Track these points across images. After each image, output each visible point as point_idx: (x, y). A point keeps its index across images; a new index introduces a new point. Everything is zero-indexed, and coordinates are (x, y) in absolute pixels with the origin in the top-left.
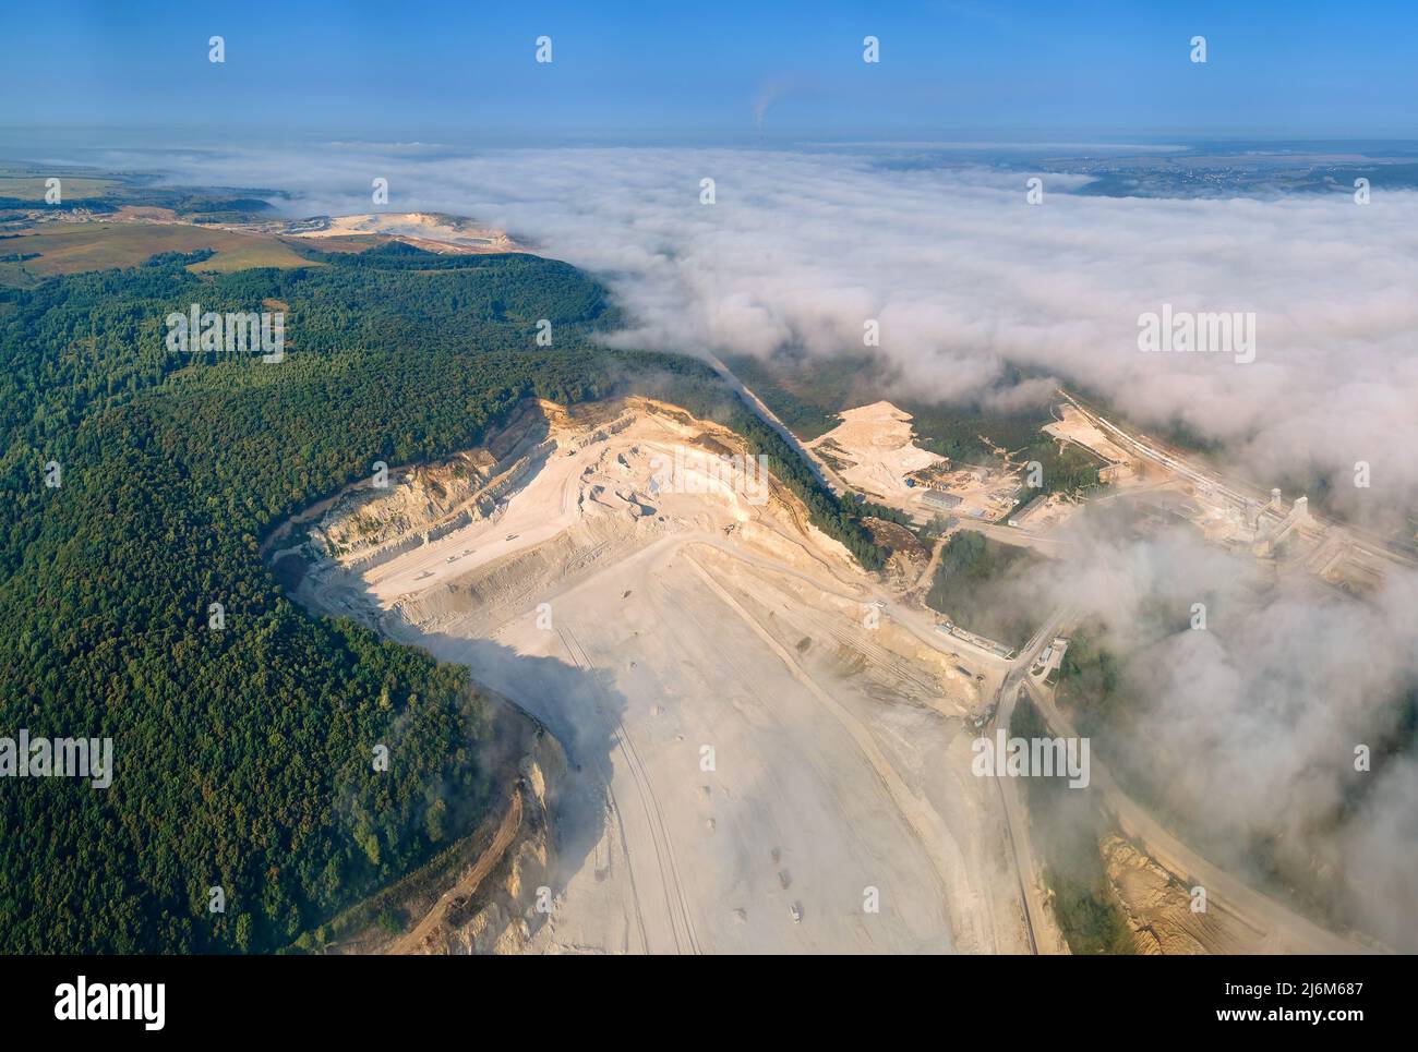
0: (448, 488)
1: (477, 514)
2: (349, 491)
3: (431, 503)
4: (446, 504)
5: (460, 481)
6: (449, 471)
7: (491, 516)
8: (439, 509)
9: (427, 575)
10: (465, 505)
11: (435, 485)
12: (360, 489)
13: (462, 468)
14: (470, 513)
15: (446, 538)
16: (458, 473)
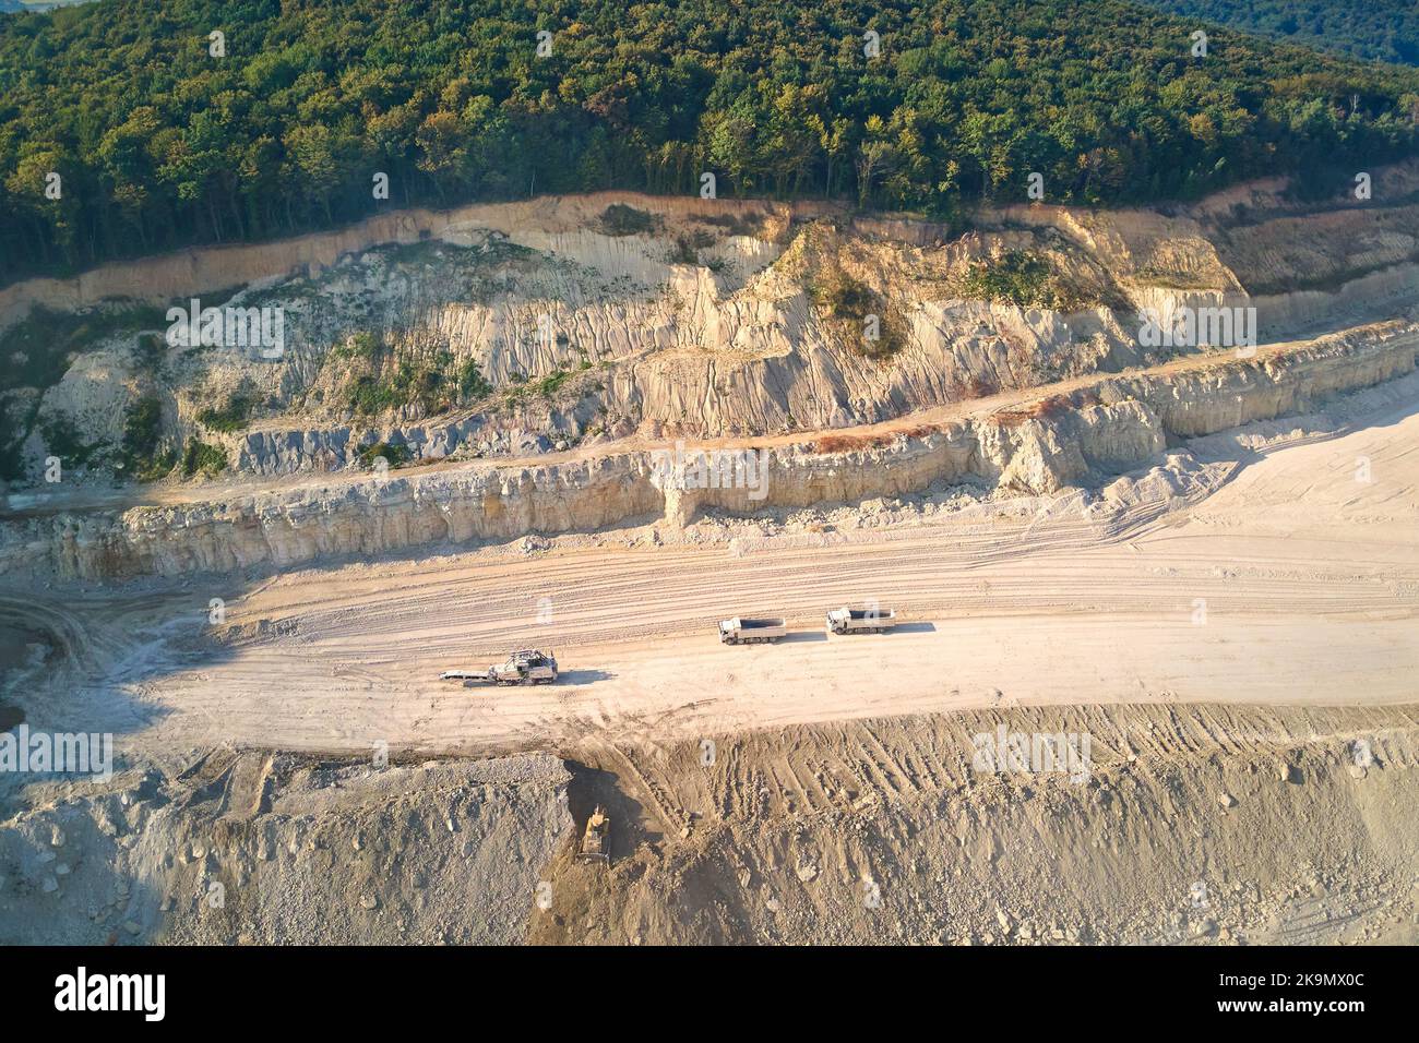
0: (926, 324)
1: (1030, 463)
2: (406, 237)
3: (796, 360)
4: (871, 386)
5: (1004, 313)
6: (963, 265)
7: (1110, 492)
8: (825, 392)
9: (536, 669)
10: (981, 412)
11: (853, 301)
12: (465, 240)
13: (1038, 268)
14: (991, 452)
15: (799, 528)
16: (1008, 279)
